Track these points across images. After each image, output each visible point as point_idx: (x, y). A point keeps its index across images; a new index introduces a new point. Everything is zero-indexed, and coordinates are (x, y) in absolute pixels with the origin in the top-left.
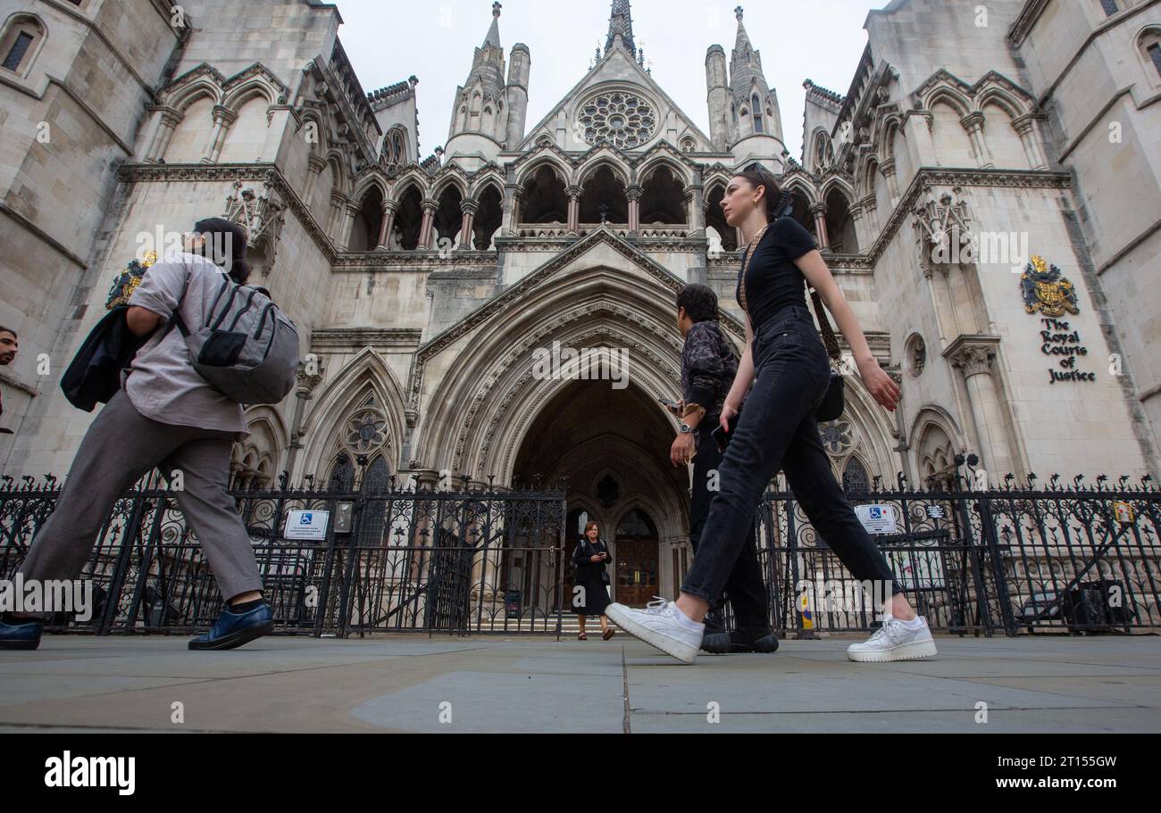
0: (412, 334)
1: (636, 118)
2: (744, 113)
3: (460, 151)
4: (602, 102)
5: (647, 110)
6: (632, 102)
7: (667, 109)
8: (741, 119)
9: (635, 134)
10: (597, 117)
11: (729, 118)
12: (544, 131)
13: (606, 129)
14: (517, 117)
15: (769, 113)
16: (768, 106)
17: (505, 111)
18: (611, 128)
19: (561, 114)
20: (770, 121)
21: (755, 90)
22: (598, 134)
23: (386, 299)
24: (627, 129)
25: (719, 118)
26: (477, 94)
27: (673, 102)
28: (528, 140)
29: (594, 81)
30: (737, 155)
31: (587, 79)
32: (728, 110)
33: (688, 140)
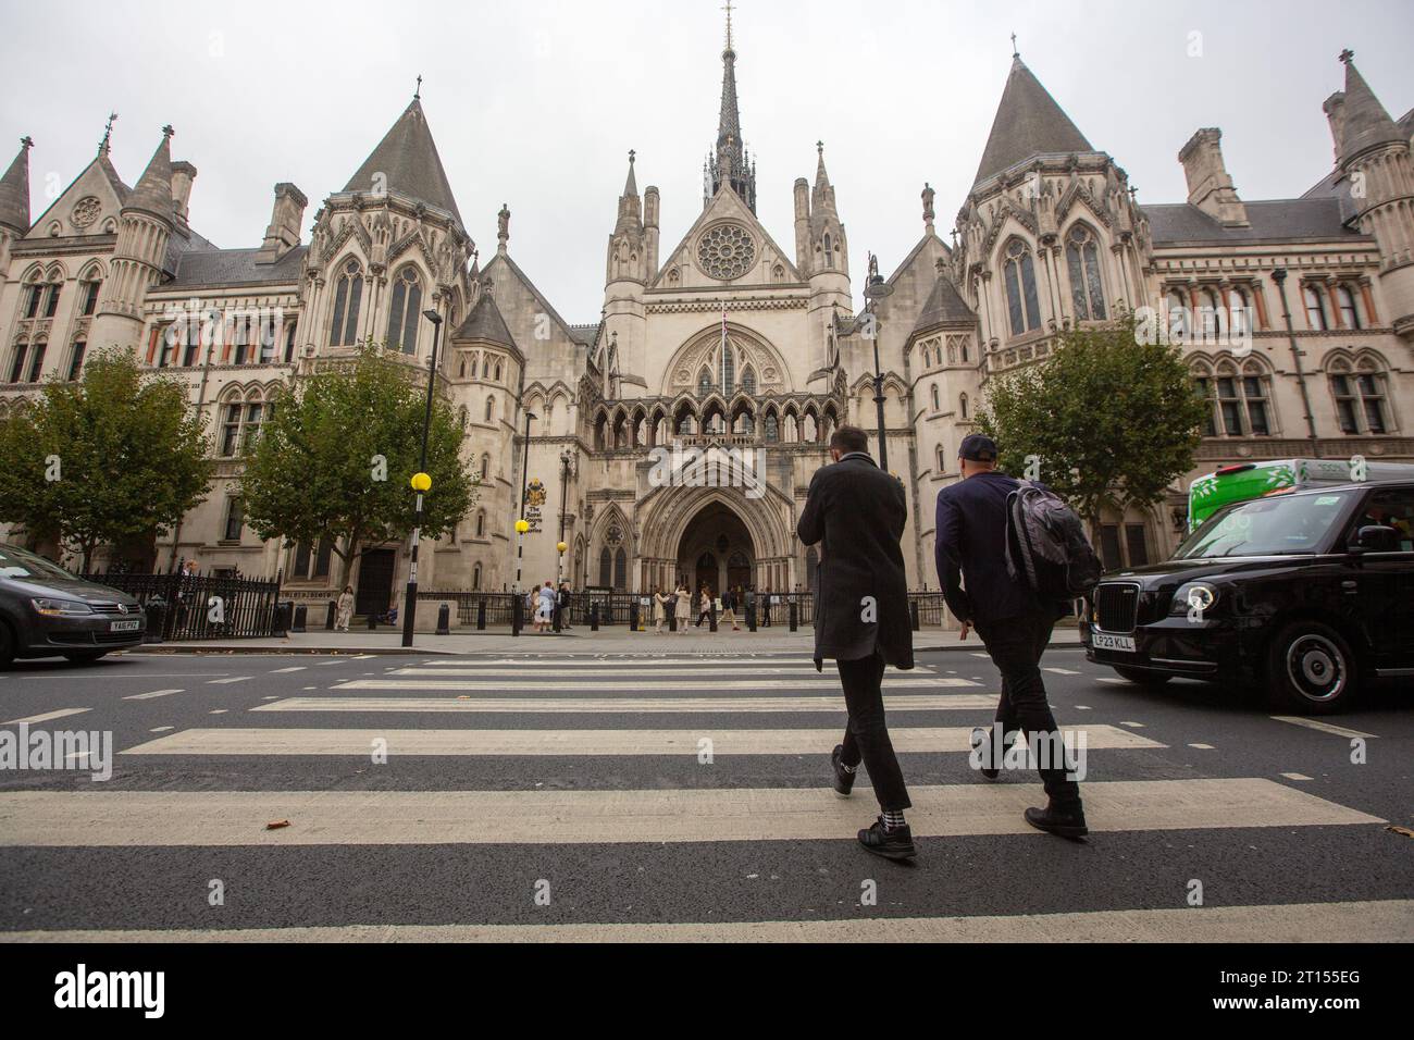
0: (631, 494)
1: (740, 247)
2: (819, 249)
3: (618, 295)
4: (715, 234)
5: (749, 239)
6: (737, 233)
7: (763, 241)
8: (817, 255)
9: (740, 262)
10: (712, 248)
11: (808, 251)
12: (673, 265)
13: (719, 258)
14: (653, 254)
15: (837, 249)
16: (837, 243)
17: (645, 253)
18: (722, 257)
19: (686, 251)
20: (837, 256)
21: (827, 230)
22: (712, 263)
23: (616, 473)
24: (734, 258)
25: (801, 247)
26: (625, 243)
27: (767, 235)
28: (661, 274)
29: (709, 219)
30: (812, 285)
31: (702, 218)
32: (808, 244)
33: (779, 267)
